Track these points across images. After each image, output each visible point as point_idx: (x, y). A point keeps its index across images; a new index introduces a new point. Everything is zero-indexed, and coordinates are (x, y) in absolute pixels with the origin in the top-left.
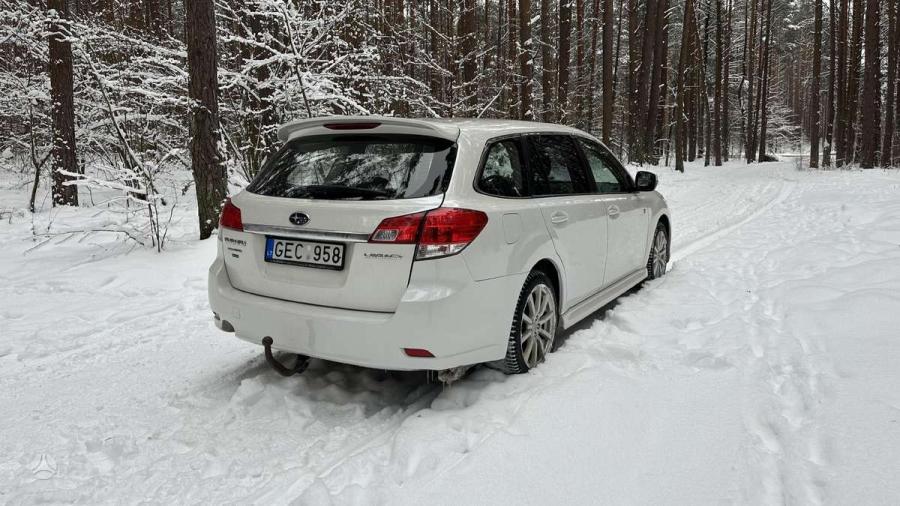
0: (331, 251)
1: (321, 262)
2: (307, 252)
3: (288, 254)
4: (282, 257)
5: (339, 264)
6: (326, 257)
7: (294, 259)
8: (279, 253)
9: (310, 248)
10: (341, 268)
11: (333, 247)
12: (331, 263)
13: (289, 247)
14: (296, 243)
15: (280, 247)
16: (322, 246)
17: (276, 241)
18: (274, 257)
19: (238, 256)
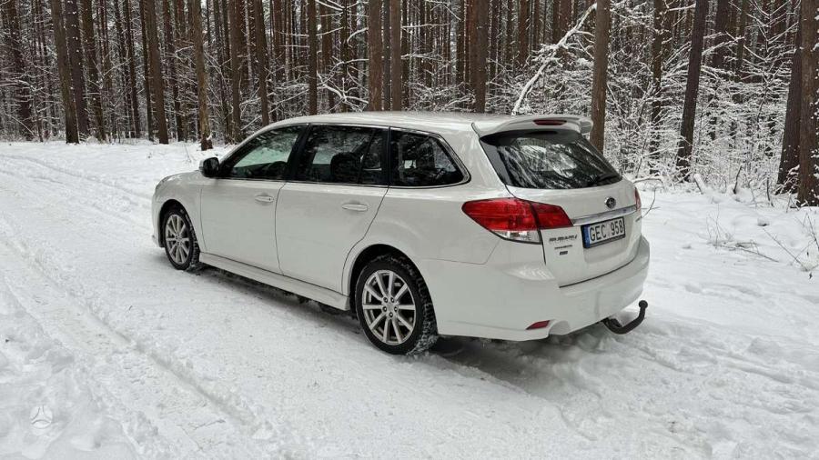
0: (618, 225)
1: (616, 235)
2: (607, 231)
3: (599, 235)
4: (596, 241)
5: (623, 233)
6: (617, 230)
7: (603, 239)
8: (593, 238)
9: (608, 225)
10: (624, 236)
11: (618, 220)
12: (620, 234)
13: (599, 230)
14: (600, 225)
15: (593, 232)
16: (613, 222)
17: (589, 228)
18: (591, 242)
19: (566, 253)
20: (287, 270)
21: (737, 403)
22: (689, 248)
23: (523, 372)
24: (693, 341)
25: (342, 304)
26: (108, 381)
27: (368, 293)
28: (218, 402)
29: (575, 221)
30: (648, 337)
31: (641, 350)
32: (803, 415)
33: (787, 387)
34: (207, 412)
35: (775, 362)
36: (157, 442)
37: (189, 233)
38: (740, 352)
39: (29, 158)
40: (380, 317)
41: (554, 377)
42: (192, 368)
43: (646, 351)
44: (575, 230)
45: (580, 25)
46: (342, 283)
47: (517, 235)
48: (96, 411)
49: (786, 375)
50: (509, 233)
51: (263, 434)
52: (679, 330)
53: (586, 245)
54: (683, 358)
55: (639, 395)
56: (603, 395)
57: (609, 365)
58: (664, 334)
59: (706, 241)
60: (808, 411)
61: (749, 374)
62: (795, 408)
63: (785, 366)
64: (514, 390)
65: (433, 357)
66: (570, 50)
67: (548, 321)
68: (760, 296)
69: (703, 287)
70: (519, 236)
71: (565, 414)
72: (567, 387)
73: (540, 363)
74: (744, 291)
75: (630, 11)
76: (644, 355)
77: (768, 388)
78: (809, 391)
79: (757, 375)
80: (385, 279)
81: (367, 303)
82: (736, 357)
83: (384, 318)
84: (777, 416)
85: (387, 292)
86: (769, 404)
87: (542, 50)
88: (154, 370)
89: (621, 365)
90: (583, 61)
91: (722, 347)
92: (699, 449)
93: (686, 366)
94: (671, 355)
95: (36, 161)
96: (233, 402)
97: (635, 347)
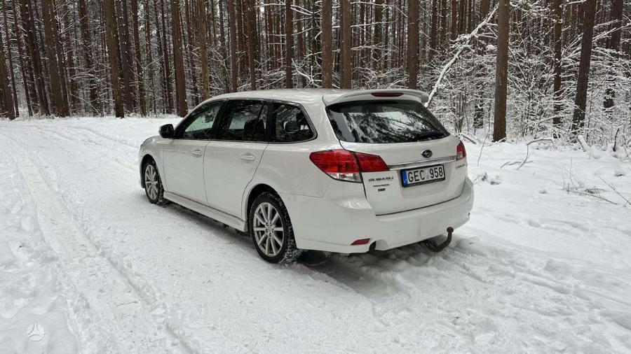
0: (437, 170)
1: (435, 178)
2: (426, 175)
3: (417, 178)
4: (414, 182)
5: (443, 176)
6: (436, 174)
7: (421, 180)
8: (411, 179)
9: (427, 171)
10: (444, 179)
11: (438, 167)
12: (439, 177)
13: (416, 174)
14: (419, 170)
15: (411, 175)
16: (433, 168)
17: (407, 172)
18: (409, 183)
19: (384, 190)
20: (211, 202)
21: (515, 306)
22: (544, 192)
23: (361, 278)
24: (503, 260)
25: (242, 227)
26: (76, 274)
27: (257, 220)
28: (137, 289)
29: (392, 167)
30: (470, 257)
31: (461, 266)
32: (565, 317)
33: (563, 296)
34: (130, 296)
35: (562, 278)
36: (87, 312)
37: (158, 178)
38: (537, 271)
39: (85, 128)
40: (264, 236)
41: (382, 282)
42: (131, 267)
43: (464, 267)
44: (394, 173)
45: (489, 19)
46: (241, 211)
47: (344, 176)
48: (55, 291)
49: (565, 287)
50: (338, 174)
51: (159, 311)
52: (496, 252)
53: (404, 185)
54: (491, 273)
55: (441, 298)
56: (412, 296)
57: (428, 275)
58: (484, 255)
59: (562, 188)
60: (570, 314)
61: (536, 286)
62: (560, 312)
63: (570, 281)
64: (347, 289)
65: (299, 265)
66: (480, 38)
67: (369, 239)
68: (588, 230)
69: (543, 223)
70: (346, 177)
71: (375, 307)
72: (389, 290)
73: (373, 271)
74: (575, 226)
75: (531, 6)
76: (461, 269)
77: (547, 297)
78: (578, 299)
79: (542, 287)
80: (266, 209)
81: (257, 226)
82: (534, 274)
83: (266, 238)
84: (543, 317)
85: (267, 219)
86: (540, 308)
87: (458, 39)
88: (107, 268)
89: (437, 276)
90: (490, 47)
91: (524, 265)
92: (466, 337)
93: (491, 279)
94: (481, 271)
95: (90, 130)
96: (145, 290)
97: (457, 264)
